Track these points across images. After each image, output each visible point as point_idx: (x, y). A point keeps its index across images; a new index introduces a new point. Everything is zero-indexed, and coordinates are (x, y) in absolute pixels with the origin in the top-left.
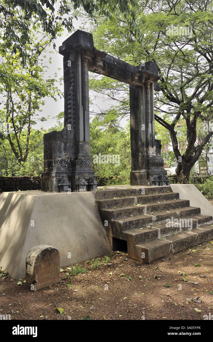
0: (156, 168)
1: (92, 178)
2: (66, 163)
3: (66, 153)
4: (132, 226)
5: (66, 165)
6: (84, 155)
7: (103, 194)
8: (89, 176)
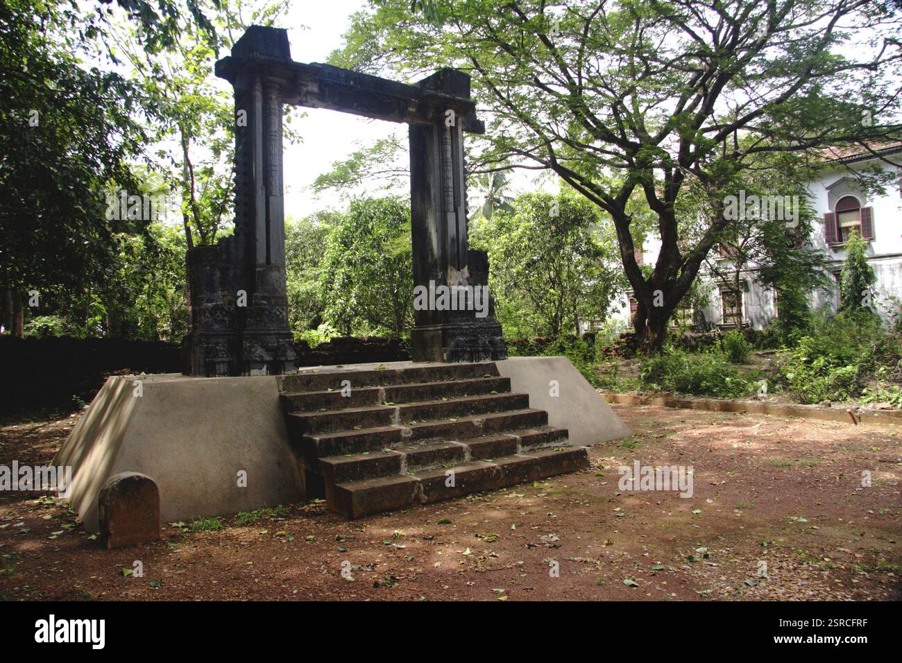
0: (468, 321)
1: (284, 346)
2: (224, 313)
3: (226, 292)
4: (344, 447)
5: (226, 318)
6: (266, 294)
7: (305, 382)
8: (278, 342)
